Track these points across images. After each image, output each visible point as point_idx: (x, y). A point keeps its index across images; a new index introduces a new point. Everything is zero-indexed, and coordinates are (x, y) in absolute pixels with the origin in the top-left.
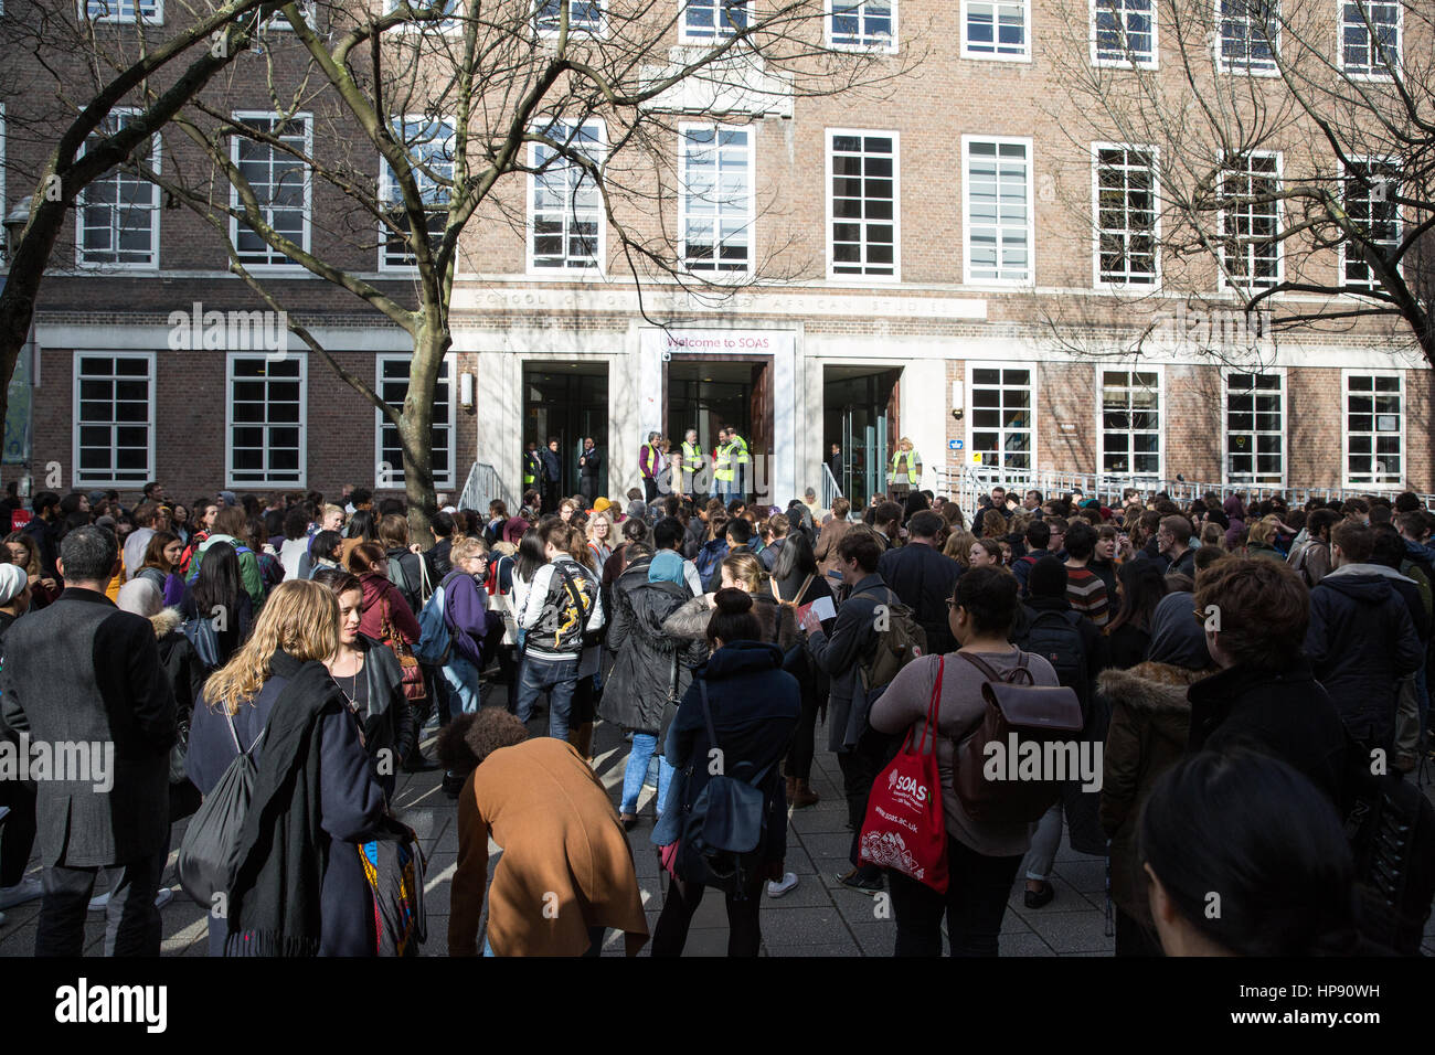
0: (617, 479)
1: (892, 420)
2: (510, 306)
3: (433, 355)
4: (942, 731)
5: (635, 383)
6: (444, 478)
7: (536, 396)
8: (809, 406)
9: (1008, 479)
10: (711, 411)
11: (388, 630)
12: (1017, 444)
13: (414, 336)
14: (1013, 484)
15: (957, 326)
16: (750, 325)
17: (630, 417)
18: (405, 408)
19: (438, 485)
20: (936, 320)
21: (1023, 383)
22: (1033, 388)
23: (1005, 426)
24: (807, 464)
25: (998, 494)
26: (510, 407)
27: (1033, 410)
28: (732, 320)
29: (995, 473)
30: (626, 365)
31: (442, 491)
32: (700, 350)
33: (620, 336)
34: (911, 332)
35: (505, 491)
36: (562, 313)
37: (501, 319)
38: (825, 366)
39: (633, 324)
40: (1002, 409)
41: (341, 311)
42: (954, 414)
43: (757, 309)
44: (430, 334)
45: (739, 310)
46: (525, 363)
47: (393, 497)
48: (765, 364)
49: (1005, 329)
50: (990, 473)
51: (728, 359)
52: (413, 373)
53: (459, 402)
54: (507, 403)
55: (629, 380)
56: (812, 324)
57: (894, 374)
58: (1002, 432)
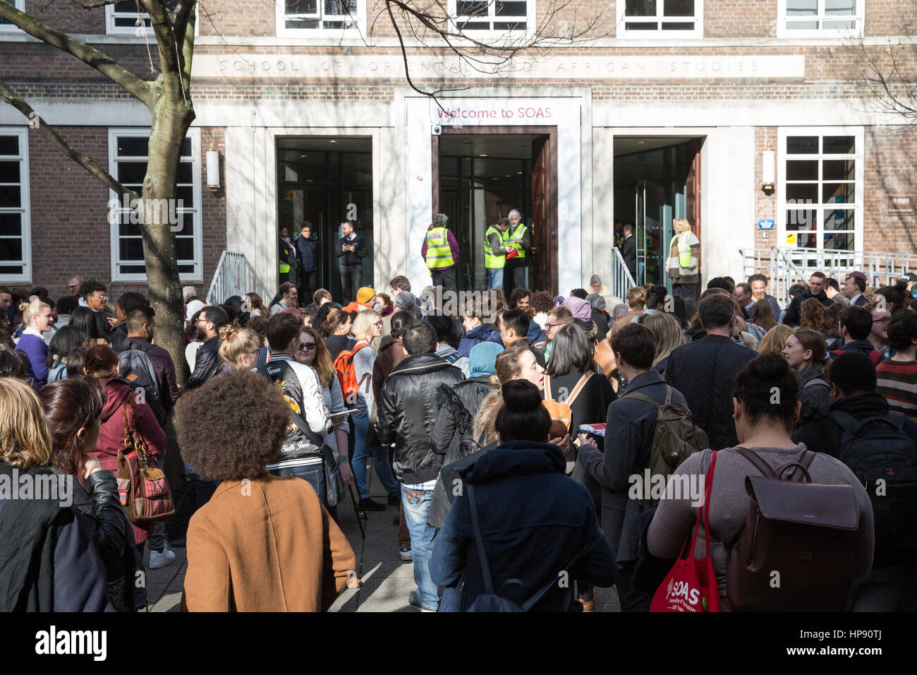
0: (384, 268)
1: (692, 197)
2: (259, 74)
3: (174, 130)
4: (713, 534)
5: (402, 160)
6: (189, 269)
7: (291, 176)
8: (596, 183)
9: (828, 263)
10: (487, 191)
11: (131, 440)
12: (839, 222)
13: (151, 108)
14: (833, 268)
15: (769, 87)
16: (530, 92)
17: (397, 199)
18: (144, 191)
19: (183, 277)
20: (744, 81)
21: (846, 151)
22: (859, 157)
23: (825, 201)
24: (596, 249)
25: (817, 279)
26: (263, 189)
27: (859, 182)
28: (509, 87)
29: (812, 256)
30: (392, 139)
31: (189, 284)
32: (474, 122)
33: (384, 107)
34: (715, 96)
35: (258, 282)
36: (318, 82)
37: (250, 89)
38: (616, 138)
39: (399, 94)
40: (820, 182)
41: (65, 79)
42: (764, 189)
43: (537, 74)
44: (170, 106)
45: (517, 75)
46: (279, 139)
47: (133, 290)
48: (547, 137)
49: (826, 89)
50: (806, 256)
51: (505, 131)
52: (152, 151)
53: (204, 182)
54: (260, 184)
55: (396, 157)
56: (600, 89)
57: (693, 145)
58: (821, 208)
